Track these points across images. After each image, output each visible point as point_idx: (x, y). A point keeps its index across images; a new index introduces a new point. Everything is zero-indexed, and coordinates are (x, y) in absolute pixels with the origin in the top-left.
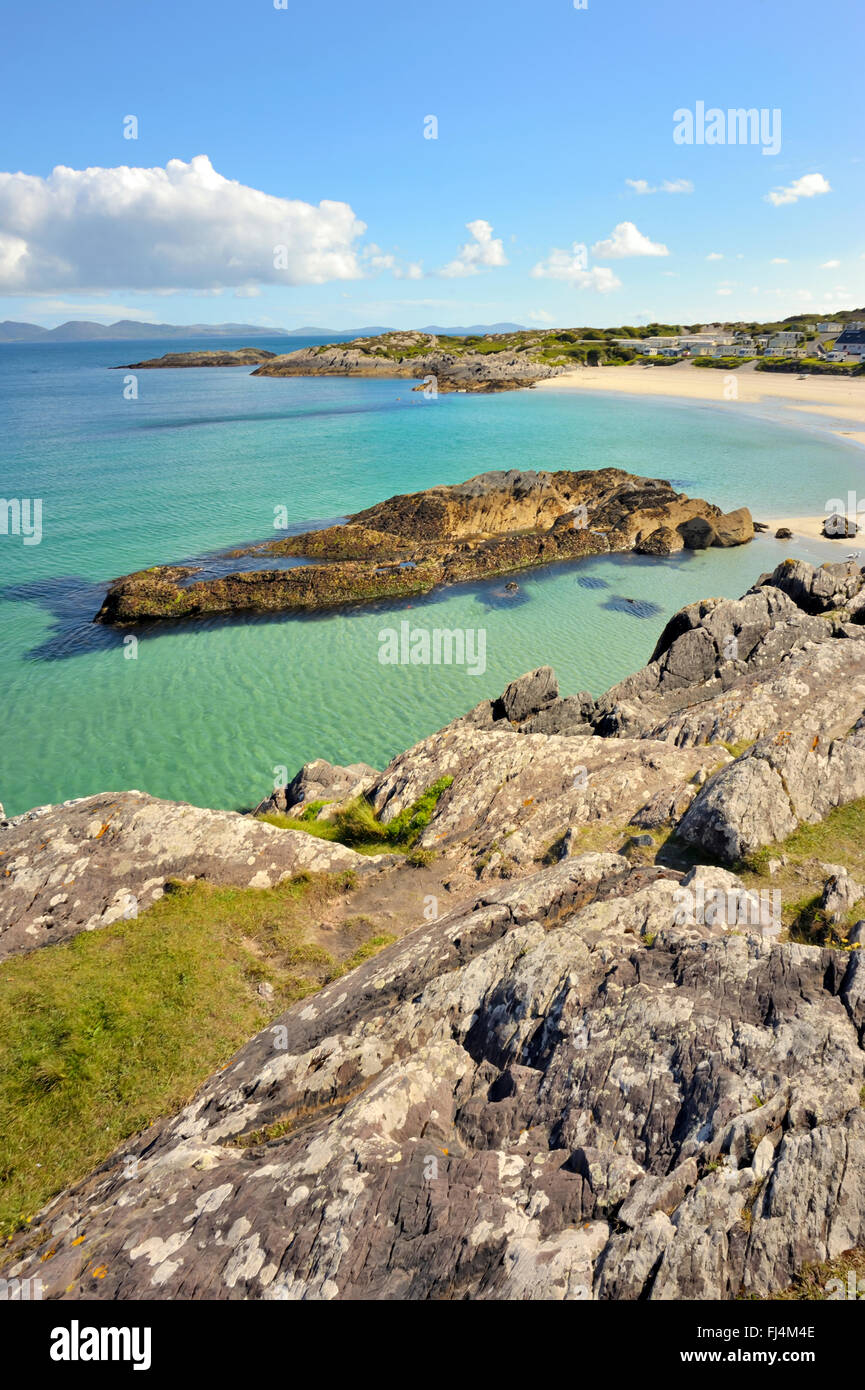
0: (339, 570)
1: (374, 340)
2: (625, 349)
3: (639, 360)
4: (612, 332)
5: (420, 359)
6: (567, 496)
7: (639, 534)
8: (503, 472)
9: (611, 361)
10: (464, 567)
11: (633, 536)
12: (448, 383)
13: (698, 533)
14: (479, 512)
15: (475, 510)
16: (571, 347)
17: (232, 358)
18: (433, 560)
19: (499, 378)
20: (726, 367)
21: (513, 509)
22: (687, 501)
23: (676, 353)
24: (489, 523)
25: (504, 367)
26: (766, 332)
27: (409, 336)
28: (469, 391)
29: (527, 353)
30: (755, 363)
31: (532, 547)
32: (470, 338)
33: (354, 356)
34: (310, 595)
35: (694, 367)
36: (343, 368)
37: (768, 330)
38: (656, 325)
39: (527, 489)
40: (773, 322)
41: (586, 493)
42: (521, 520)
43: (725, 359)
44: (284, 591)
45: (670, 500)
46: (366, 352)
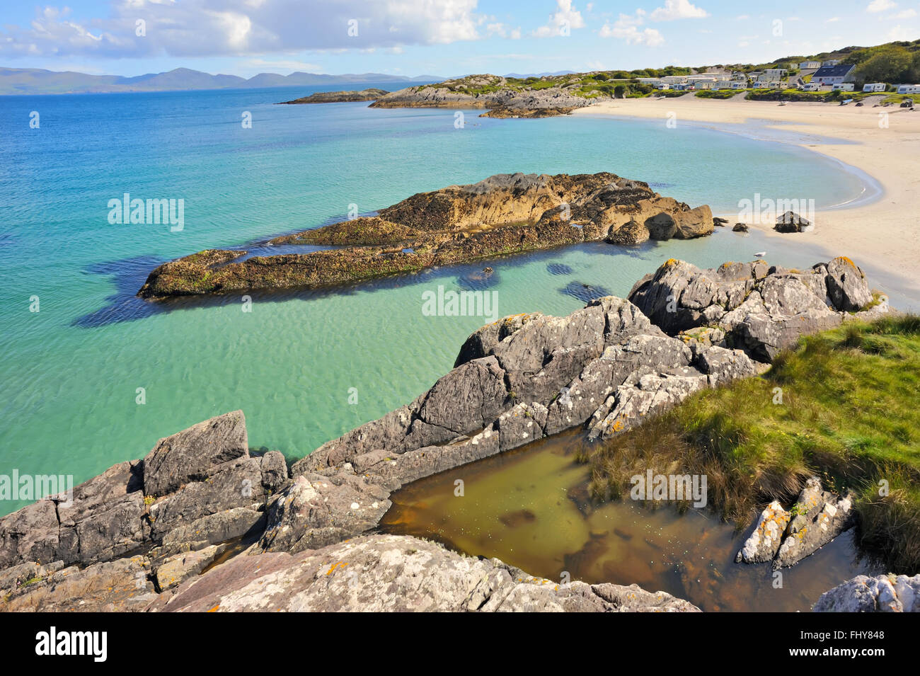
0: (341, 255)
1: (459, 81)
2: (645, 85)
3: (654, 93)
4: (637, 73)
5: (492, 95)
6: (561, 194)
7: (612, 226)
8: (510, 175)
9: (634, 94)
10: (452, 253)
11: (606, 228)
12: (506, 111)
13: (662, 226)
14: (481, 207)
15: (478, 205)
16: (603, 83)
17: (359, 95)
18: (429, 247)
19: (545, 107)
20: (722, 97)
21: (511, 205)
22: (658, 199)
23: (683, 88)
24: (489, 216)
25: (549, 99)
26: (757, 71)
27: (485, 78)
28: (521, 116)
29: (568, 89)
30: (745, 94)
31: (515, 237)
32: (529, 79)
33: (443, 93)
34: (314, 275)
35: (696, 97)
36: (434, 101)
37: (760, 69)
38: (672, 67)
39: (525, 188)
40: (764, 63)
41: (577, 192)
42: (517, 214)
43: (721, 91)
44: (293, 272)
45: (643, 198)
46: (452, 89)
